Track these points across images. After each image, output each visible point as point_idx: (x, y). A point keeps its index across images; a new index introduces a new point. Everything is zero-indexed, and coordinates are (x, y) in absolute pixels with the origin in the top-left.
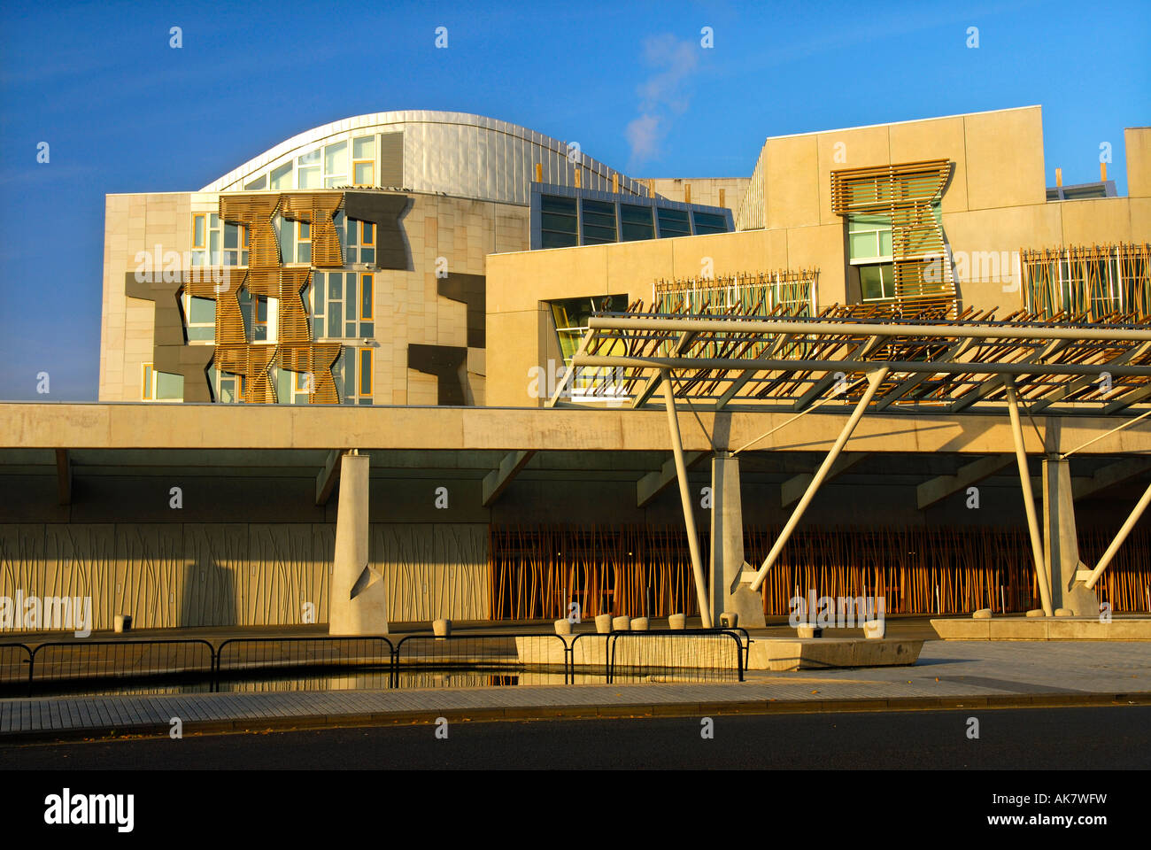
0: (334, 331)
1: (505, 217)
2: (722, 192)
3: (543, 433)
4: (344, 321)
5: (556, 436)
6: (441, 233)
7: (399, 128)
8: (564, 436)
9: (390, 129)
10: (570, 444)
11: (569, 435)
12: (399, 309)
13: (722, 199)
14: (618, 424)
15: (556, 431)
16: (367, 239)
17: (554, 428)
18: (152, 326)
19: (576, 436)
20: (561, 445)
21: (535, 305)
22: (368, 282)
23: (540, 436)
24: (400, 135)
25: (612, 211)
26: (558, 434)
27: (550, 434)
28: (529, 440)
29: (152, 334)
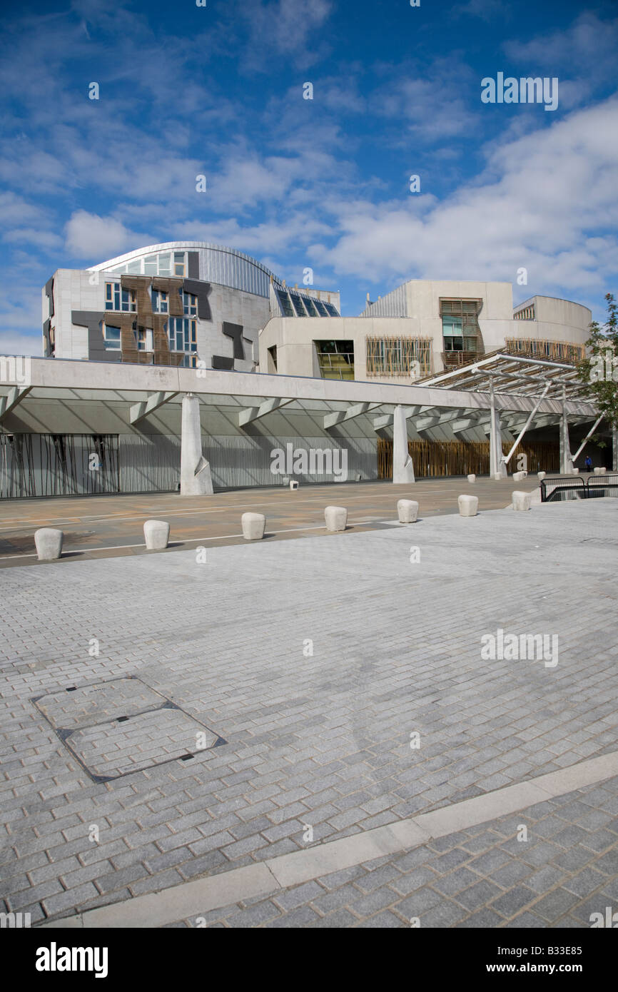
0: (180, 347)
2: (329, 297)
4: (184, 343)
6: (224, 303)
7: (197, 250)
9: (193, 250)
12: (207, 338)
13: (329, 299)
16: (193, 303)
18: (87, 340)
21: (311, 342)
22: (194, 324)
24: (198, 253)
29: (87, 344)
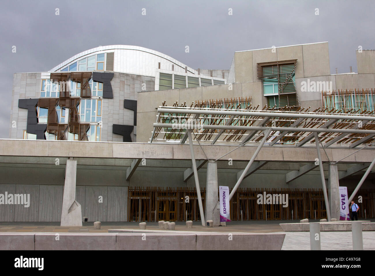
1: (148, 81)
3: (143, 152)
4: (91, 116)
5: (148, 154)
6: (126, 86)
7: (113, 51)
8: (151, 154)
9: (110, 52)
10: (153, 157)
11: (153, 153)
12: (110, 112)
14: (172, 149)
15: (148, 152)
17: (147, 150)
18: (26, 118)
19: (155, 153)
20: (150, 157)
21: (154, 110)
23: (142, 153)
24: (114, 53)
25: (185, 79)
26: (149, 153)
27: (145, 153)
28: (138, 155)
29: (26, 120)
